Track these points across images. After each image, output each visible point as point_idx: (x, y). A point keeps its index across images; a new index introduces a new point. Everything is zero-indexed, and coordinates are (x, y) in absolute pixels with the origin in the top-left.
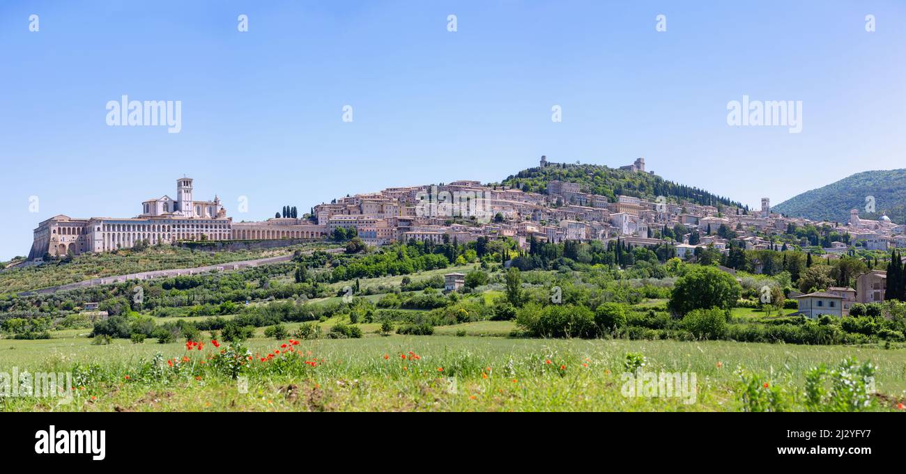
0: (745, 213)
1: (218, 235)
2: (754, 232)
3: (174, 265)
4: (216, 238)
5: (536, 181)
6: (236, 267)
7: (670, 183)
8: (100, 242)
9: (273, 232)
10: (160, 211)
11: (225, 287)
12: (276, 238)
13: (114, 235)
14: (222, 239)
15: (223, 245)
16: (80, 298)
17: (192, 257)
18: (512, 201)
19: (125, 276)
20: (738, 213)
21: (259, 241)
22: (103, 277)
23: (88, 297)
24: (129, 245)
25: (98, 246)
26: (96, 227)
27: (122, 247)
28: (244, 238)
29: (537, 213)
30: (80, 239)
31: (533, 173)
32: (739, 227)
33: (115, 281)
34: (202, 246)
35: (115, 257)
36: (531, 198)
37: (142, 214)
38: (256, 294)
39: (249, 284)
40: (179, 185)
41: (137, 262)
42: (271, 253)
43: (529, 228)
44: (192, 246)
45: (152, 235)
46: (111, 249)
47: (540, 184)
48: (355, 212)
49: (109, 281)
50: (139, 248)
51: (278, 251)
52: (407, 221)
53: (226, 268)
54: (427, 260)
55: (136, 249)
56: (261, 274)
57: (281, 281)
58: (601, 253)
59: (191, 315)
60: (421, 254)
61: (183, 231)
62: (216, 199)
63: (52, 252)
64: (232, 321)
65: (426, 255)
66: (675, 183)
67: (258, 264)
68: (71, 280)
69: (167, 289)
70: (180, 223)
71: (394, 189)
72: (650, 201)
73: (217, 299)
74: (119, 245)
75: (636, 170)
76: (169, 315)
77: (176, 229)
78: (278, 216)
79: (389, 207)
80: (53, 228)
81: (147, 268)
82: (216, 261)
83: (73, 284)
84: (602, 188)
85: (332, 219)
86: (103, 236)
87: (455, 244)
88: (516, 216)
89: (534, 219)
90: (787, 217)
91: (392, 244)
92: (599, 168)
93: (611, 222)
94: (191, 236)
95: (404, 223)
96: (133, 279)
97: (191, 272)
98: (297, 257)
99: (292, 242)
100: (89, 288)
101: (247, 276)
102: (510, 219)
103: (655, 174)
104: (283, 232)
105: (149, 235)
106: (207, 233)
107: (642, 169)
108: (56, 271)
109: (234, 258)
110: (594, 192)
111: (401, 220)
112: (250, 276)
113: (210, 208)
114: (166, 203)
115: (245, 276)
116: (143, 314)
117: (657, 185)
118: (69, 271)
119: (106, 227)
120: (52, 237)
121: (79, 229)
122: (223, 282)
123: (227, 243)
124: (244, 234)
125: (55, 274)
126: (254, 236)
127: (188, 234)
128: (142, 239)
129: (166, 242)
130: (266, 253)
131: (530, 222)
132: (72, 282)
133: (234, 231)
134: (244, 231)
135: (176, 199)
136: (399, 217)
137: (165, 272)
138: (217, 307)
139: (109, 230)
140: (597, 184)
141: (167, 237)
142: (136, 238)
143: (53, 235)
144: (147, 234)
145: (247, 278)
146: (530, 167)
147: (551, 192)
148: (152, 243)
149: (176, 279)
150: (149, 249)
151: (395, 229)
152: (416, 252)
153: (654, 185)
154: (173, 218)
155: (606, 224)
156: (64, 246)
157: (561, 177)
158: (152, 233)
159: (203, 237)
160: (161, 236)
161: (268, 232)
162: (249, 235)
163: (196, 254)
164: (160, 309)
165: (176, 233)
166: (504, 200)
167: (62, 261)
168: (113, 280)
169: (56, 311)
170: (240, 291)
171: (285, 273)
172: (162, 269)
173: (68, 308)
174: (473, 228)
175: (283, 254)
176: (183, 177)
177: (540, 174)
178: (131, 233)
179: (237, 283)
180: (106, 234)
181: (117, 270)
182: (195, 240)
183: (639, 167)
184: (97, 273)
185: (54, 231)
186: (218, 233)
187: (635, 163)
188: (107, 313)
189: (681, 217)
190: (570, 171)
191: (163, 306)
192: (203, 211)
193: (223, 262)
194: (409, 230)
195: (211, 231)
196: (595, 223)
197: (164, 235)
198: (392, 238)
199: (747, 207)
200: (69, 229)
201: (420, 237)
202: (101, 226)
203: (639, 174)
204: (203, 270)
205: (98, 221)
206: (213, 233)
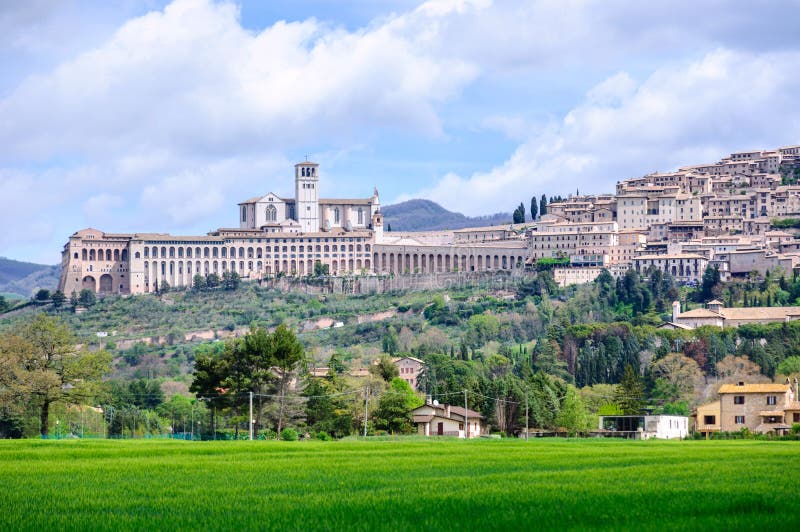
8: (141, 278)
13: (172, 263)
14: (355, 269)
24: (187, 281)
25: (137, 285)
26: (133, 251)
30: (119, 267)
46: (159, 288)
61: (285, 256)
77: (272, 253)
80: (73, 250)
86: (146, 266)
94: (298, 266)
113: (360, 211)
114: (271, 206)
119: (150, 252)
120: (71, 264)
121: (116, 252)
127: (293, 262)
129: (255, 275)
133: (376, 256)
139: (156, 255)
141: (255, 268)
143: (74, 262)
156: (92, 279)
159: (318, 269)
165: (273, 259)
178: (194, 262)
180: (150, 262)
185: (76, 256)
192: (346, 216)
195: (335, 256)
197: (250, 263)
200: (100, 251)
202: (142, 250)
205: (137, 242)
206: (339, 259)
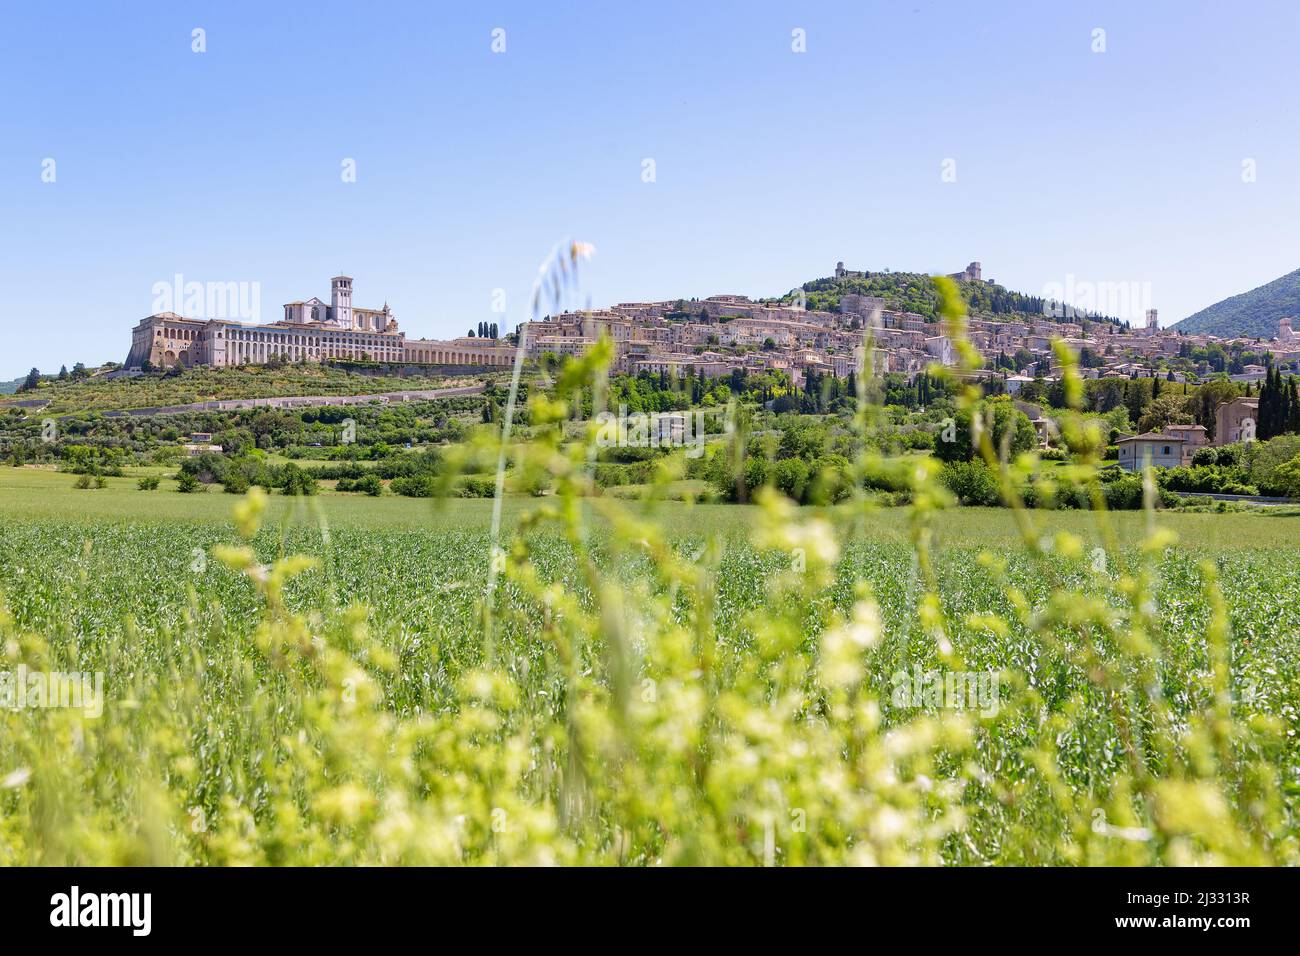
0: (1121, 331)
1: (385, 355)
2: (1131, 357)
3: (321, 390)
4: (382, 358)
5: (826, 295)
6: (406, 398)
7: (1016, 294)
8: (221, 353)
9: (460, 355)
10: (308, 319)
11: (386, 425)
12: (463, 363)
13: (241, 345)
14: (391, 360)
15: (393, 369)
16: (188, 425)
17: (347, 381)
18: (790, 323)
19: (252, 401)
20: (1111, 332)
21: (440, 366)
22: (221, 399)
23: (199, 425)
24: (262, 359)
25: (219, 359)
26: (216, 333)
27: (252, 362)
28: (421, 361)
29: (823, 338)
30: (195, 346)
31: (822, 286)
32: (1109, 351)
33: (238, 407)
34: (362, 369)
35: (240, 374)
36: (815, 318)
37: (283, 319)
38: (426, 435)
39: (419, 421)
40: (334, 285)
41: (271, 383)
42: (455, 382)
43: (809, 358)
44: (348, 367)
45: (295, 351)
46: (237, 364)
47: (831, 299)
48: (572, 334)
49: (230, 406)
50: (274, 365)
51: (465, 380)
52: (642, 346)
53: (392, 399)
54: (662, 398)
55: (272, 366)
56: (438, 409)
57: (465, 419)
58: (899, 391)
59: (332, 458)
60: (656, 390)
61: (337, 346)
62: (386, 306)
63: (155, 361)
64: (373, 469)
65: (661, 392)
66: (1023, 295)
67: (436, 395)
68: (178, 400)
69: (309, 422)
70: (334, 337)
71: (629, 305)
72: (985, 319)
73: (373, 439)
74: (247, 360)
75: (968, 279)
76: (302, 457)
77: (328, 343)
78: (471, 334)
79: (618, 329)
80: (156, 329)
81: (284, 392)
82: (378, 389)
83: (179, 406)
84: (918, 303)
85: (542, 340)
86: (226, 346)
87: (702, 378)
88: (794, 342)
89: (818, 345)
90: (1186, 334)
91: (618, 376)
92: (916, 276)
93: (926, 349)
94: (347, 354)
95: (639, 350)
96: (263, 405)
97: (345, 401)
98: (489, 389)
99: (485, 369)
100: (201, 414)
101: (420, 411)
102: (786, 346)
103: (996, 283)
104: (474, 356)
105: (290, 348)
106: (370, 352)
107: (977, 277)
108: (158, 387)
109: (404, 386)
110: (906, 309)
111: (634, 346)
112: (424, 411)
113: (377, 319)
114: (315, 308)
115: (416, 411)
116: (270, 452)
117: (996, 298)
118: (176, 388)
119: (230, 334)
120: (155, 341)
121: (193, 333)
122: (384, 417)
123: (396, 366)
124: (420, 356)
125: (157, 391)
126: (433, 360)
127: (344, 351)
128: (280, 355)
129: (313, 359)
130: (448, 381)
131: (810, 350)
132: (178, 403)
133: (407, 351)
134: (421, 351)
135: (329, 303)
136: (631, 341)
137: (308, 400)
138: (368, 449)
139: (234, 337)
140: (910, 298)
141: (314, 353)
142: (272, 351)
143: (156, 338)
144: (286, 346)
145: (419, 414)
146: (819, 277)
147: (844, 310)
148: (293, 359)
149: (321, 410)
150: (289, 368)
151: (624, 357)
152: (648, 387)
153: (991, 297)
154: (323, 328)
155: (919, 351)
156: (172, 354)
157: (862, 290)
158: (294, 347)
159: (364, 357)
160: (307, 352)
161: (454, 354)
162: (427, 357)
163: (353, 378)
164: (295, 448)
165: (328, 348)
166: (778, 321)
167: (168, 374)
168: (236, 405)
169: (154, 440)
170: (405, 431)
171: (471, 409)
172: (304, 396)
173: (170, 437)
174: (732, 358)
175: (471, 385)
176: (340, 275)
177: (834, 286)
178: (266, 345)
179: (404, 419)
180: (230, 342)
181: (242, 392)
182: (353, 359)
183: (972, 275)
184: (214, 393)
185: (159, 333)
186: (385, 352)
187: (968, 269)
188: (221, 449)
189: (1027, 340)
190: (874, 281)
191: (299, 443)
192: (368, 322)
193: (388, 391)
194: (643, 358)
195: (376, 349)
196: (904, 351)
197: (310, 350)
198: (620, 368)
199: (1128, 323)
200: (180, 331)
201: (658, 369)
202: (223, 332)
203: (972, 284)
204: (360, 400)
205: (220, 324)
206: (379, 352)
